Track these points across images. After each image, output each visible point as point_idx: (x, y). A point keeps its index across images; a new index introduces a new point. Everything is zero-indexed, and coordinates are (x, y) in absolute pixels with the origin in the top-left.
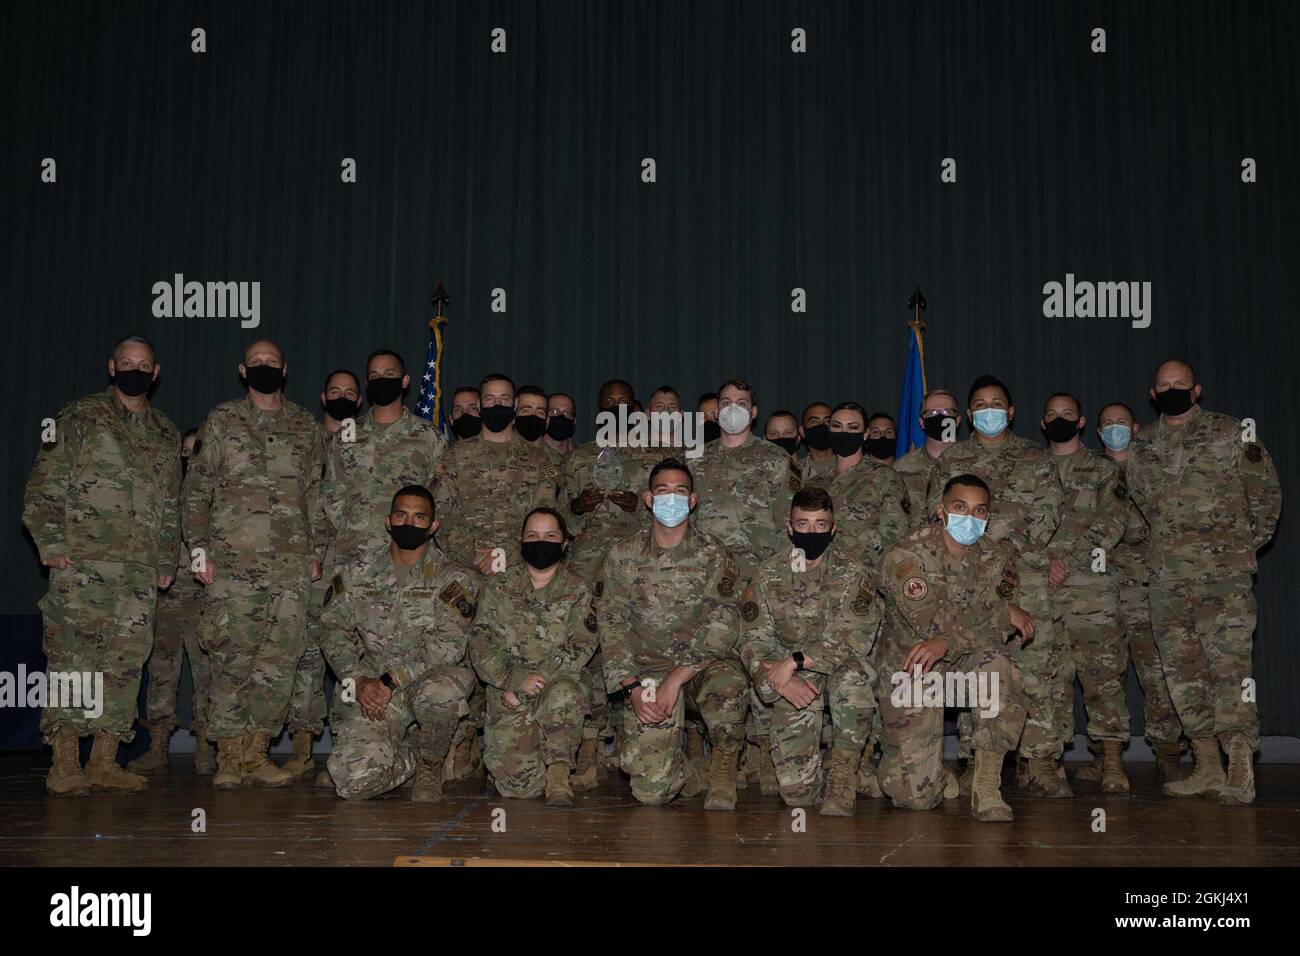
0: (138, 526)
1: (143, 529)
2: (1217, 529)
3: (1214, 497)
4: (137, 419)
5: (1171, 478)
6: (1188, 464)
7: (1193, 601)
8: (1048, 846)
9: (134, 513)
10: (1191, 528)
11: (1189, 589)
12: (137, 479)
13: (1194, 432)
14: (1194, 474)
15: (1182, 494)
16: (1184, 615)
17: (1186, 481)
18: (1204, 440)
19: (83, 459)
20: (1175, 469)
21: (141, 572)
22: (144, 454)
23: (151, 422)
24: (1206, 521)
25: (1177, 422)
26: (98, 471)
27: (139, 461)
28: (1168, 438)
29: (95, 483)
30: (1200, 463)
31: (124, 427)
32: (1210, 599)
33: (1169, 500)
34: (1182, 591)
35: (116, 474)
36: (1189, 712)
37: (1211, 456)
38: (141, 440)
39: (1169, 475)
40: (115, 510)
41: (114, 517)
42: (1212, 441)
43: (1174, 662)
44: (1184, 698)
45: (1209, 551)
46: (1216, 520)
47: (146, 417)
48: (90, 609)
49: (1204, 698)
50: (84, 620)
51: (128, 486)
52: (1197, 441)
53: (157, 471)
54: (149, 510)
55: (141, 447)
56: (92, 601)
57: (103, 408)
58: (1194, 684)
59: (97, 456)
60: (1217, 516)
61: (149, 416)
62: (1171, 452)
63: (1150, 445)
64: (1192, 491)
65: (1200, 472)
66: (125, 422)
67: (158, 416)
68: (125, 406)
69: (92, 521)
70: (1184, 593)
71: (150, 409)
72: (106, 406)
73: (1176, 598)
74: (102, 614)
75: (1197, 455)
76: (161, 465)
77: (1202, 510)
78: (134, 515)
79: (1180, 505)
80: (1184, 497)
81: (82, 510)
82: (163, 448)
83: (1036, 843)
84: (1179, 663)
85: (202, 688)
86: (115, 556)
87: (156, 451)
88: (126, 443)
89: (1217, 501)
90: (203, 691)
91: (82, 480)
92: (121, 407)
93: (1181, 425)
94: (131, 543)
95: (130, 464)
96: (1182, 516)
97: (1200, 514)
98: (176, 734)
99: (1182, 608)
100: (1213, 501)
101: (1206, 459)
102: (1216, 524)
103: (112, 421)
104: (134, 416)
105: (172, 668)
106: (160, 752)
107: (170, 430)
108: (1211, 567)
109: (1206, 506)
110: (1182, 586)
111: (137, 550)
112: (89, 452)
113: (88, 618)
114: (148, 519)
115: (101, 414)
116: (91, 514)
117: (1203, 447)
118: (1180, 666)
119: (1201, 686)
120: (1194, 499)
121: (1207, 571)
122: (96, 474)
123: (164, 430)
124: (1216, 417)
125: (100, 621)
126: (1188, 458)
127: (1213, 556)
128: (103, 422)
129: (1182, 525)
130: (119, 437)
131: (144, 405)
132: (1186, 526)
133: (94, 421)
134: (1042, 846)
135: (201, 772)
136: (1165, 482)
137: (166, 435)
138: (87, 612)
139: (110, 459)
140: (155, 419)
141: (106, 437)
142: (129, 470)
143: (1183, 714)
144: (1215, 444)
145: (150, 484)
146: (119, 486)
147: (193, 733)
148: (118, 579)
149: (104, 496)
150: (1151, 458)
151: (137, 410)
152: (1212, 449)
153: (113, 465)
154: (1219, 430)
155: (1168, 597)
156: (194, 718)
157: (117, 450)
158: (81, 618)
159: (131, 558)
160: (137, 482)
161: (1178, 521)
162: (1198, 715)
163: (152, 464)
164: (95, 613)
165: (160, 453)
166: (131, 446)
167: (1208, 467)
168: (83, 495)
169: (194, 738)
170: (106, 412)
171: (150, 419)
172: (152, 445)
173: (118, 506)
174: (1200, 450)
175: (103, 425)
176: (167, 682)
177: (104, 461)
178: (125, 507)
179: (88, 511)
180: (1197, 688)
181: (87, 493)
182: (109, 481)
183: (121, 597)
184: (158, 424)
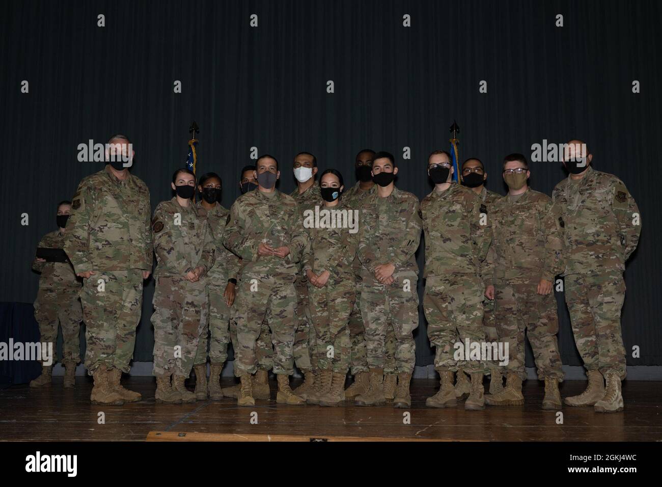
0: (135, 247)
1: (137, 248)
2: (599, 244)
3: (597, 224)
4: (125, 184)
5: (571, 212)
6: (581, 204)
7: (587, 287)
8: (511, 426)
9: (131, 240)
10: (581, 243)
11: (584, 280)
12: (130, 220)
13: (586, 184)
14: (584, 210)
15: (577, 222)
16: (583, 296)
17: (579, 214)
18: (591, 189)
19: (97, 213)
20: (574, 207)
21: (136, 274)
22: (132, 204)
23: (132, 185)
24: (590, 238)
25: (577, 178)
26: (107, 218)
27: (129, 209)
28: (571, 188)
29: (106, 226)
30: (588, 203)
31: (118, 191)
32: (594, 286)
33: (569, 226)
34: (581, 281)
35: (118, 219)
36: (587, 355)
37: (594, 199)
38: (129, 196)
39: (571, 210)
40: (120, 240)
41: (121, 245)
42: (596, 189)
43: (578, 325)
44: (583, 348)
45: (594, 257)
46: (597, 238)
47: (130, 182)
48: (111, 296)
49: (596, 347)
50: (107, 302)
51: (125, 225)
52: (587, 190)
53: (140, 214)
54: (140, 237)
55: (130, 201)
56: (111, 291)
57: (104, 181)
58: (590, 339)
59: (106, 210)
60: (598, 236)
61: (131, 181)
62: (572, 197)
63: (563, 192)
64: (583, 220)
65: (588, 209)
66: (118, 187)
67: (135, 179)
68: (117, 178)
69: (107, 248)
70: (582, 282)
71: (130, 176)
72: (106, 179)
73: (578, 286)
74: (117, 298)
75: (586, 198)
76: (142, 209)
77: (589, 231)
78: (132, 241)
79: (575, 228)
80: (578, 224)
81: (101, 243)
82: (141, 199)
83: (505, 424)
84: (580, 326)
85: (67, 341)
86: (123, 267)
87: (138, 201)
88: (121, 199)
89: (598, 226)
90: (68, 343)
91: (99, 224)
92: (114, 178)
93: (579, 180)
94: (132, 258)
95: (124, 212)
96: (576, 235)
97: (588, 234)
98: (56, 366)
99: (581, 292)
100: (596, 226)
101: (591, 201)
102: (598, 241)
103: (111, 187)
104: (122, 183)
105: (53, 330)
106: (47, 375)
107: (143, 187)
108: (594, 267)
109: (591, 230)
110: (580, 278)
111: (136, 261)
112: (101, 208)
113: (110, 302)
114: (140, 242)
115: (104, 185)
116: (106, 244)
117: (590, 193)
118: (581, 327)
119: (594, 340)
120: (583, 225)
121: (591, 269)
122: (106, 220)
123: (140, 188)
124: (599, 175)
125: (116, 302)
126: (581, 201)
127: (596, 260)
128: (106, 189)
129: (576, 241)
130: (116, 197)
131: (127, 175)
132: (579, 241)
133: (101, 189)
134: (508, 426)
135: (66, 386)
136: (568, 215)
137: (142, 190)
138: (110, 298)
139: (114, 211)
140: (134, 182)
141: (109, 198)
142: (125, 215)
143: (583, 357)
144: (597, 191)
145: (138, 221)
146: (120, 226)
147: (63, 365)
148: (124, 278)
149: (113, 233)
150: (562, 200)
151: (123, 178)
152: (597, 195)
153: (115, 214)
154: (600, 183)
155: (573, 286)
156: (63, 357)
157: (117, 205)
158: (107, 301)
159: (133, 267)
160: (131, 222)
161: (573, 238)
162: (592, 358)
163: (137, 210)
164: (113, 298)
165: (140, 203)
166: (124, 201)
167: (593, 206)
168: (100, 234)
169: (64, 368)
170: (107, 183)
171: (132, 183)
172: (135, 198)
173: (122, 238)
174: (588, 195)
175: (106, 191)
176: (50, 337)
177: (110, 212)
178: (126, 238)
179: (104, 243)
180: (592, 341)
181: (103, 232)
182: (114, 224)
183: (125, 289)
184: (137, 186)
